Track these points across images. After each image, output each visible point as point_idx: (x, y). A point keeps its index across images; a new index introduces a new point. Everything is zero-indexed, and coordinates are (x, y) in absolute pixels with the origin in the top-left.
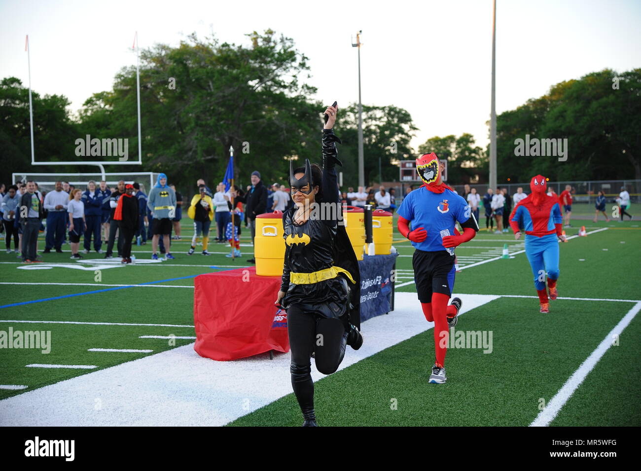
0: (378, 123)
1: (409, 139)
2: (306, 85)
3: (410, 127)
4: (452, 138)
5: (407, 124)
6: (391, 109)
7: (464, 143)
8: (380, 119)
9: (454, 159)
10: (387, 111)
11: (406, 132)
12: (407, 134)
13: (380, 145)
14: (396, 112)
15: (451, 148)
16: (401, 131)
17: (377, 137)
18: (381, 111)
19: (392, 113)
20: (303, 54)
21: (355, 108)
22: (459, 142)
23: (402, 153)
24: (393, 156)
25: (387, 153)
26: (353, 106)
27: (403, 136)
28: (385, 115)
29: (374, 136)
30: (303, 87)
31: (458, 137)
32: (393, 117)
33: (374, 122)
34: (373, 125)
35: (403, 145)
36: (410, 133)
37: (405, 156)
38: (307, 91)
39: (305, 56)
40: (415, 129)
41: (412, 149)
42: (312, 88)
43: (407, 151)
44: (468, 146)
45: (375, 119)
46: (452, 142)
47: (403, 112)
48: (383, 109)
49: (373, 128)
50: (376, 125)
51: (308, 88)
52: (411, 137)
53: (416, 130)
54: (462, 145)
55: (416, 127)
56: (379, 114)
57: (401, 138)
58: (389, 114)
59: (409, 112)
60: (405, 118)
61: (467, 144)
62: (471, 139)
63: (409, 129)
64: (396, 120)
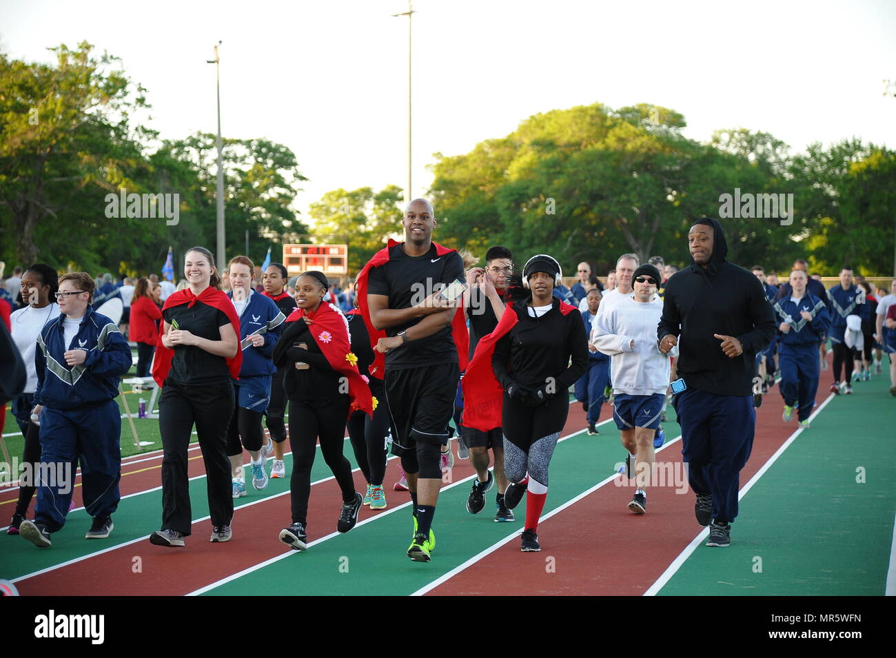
0: (239, 166)
1: (293, 194)
2: (142, 127)
3: (295, 176)
4: (367, 193)
5: (290, 169)
6: (262, 144)
7: (388, 200)
8: (243, 159)
9: (370, 229)
10: (254, 148)
11: (287, 182)
12: (288, 187)
13: (242, 204)
14: (270, 149)
15: (366, 209)
16: (279, 181)
17: (237, 189)
18: (244, 146)
19: (264, 150)
20: (140, 84)
21: (199, 141)
22: (379, 199)
23: (281, 218)
24: (263, 222)
25: (254, 218)
26: (195, 136)
27: (283, 191)
28: (251, 154)
29: (232, 189)
30: (137, 129)
31: (377, 191)
32: (265, 156)
33: (232, 165)
34: (230, 169)
35: (282, 206)
36: (294, 186)
37: (286, 223)
38: (142, 134)
39: (143, 87)
40: (302, 178)
41: (298, 212)
42: (151, 131)
43: (289, 215)
44: (394, 206)
45: (235, 159)
46: (366, 198)
47: (283, 150)
48: (248, 144)
49: (231, 174)
50: (235, 170)
51: (145, 131)
52: (295, 192)
53: (304, 181)
54: (383, 205)
55: (304, 176)
56: (240, 150)
57: (279, 194)
58: (259, 152)
59: (292, 150)
60: (286, 160)
61: (393, 203)
62: (400, 195)
63: (292, 178)
64: (270, 163)
